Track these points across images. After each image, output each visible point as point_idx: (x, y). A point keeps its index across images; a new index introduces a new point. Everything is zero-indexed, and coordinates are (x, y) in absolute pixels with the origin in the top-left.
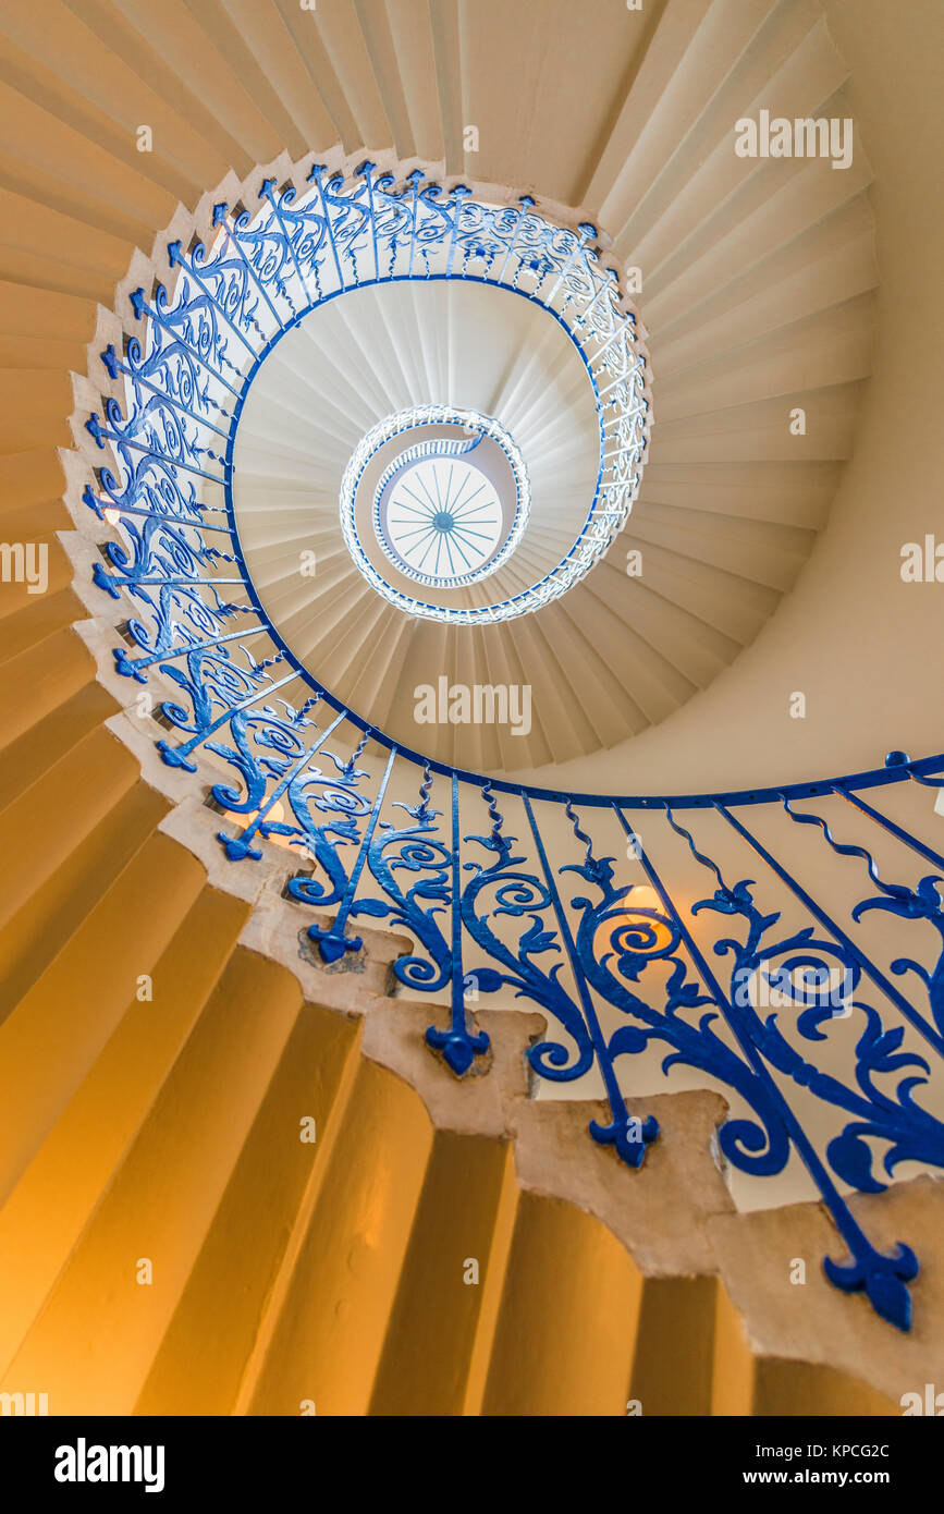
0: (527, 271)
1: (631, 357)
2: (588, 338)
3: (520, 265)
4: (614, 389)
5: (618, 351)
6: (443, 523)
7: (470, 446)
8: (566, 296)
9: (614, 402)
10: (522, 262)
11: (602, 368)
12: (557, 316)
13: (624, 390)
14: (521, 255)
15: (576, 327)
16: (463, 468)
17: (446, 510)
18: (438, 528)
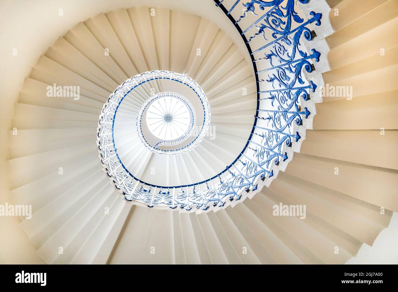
0: (148, 190)
1: (107, 164)
2: (123, 171)
3: (150, 191)
4: (111, 155)
5: (112, 166)
6: (168, 118)
7: (159, 144)
8: (132, 183)
9: (111, 151)
10: (149, 192)
11: (117, 162)
12: (135, 178)
13: (108, 154)
14: (149, 193)
15: (128, 174)
16: (162, 137)
17: (167, 123)
18: (170, 116)
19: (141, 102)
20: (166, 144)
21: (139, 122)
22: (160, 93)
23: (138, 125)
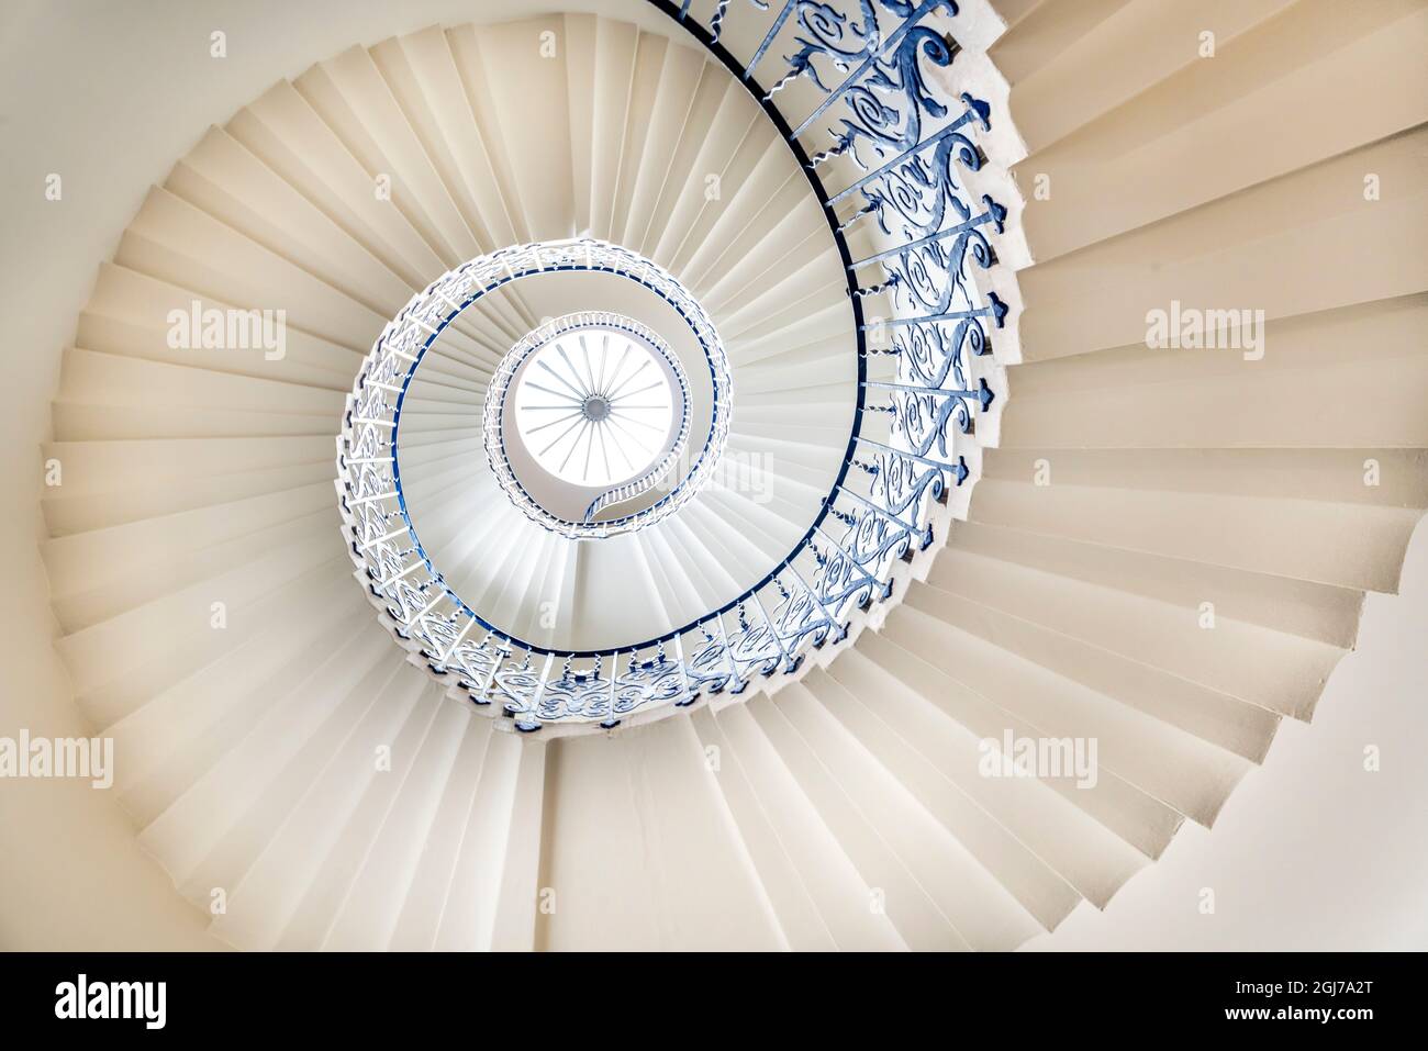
0: (588, 672)
1: (420, 635)
2: (486, 640)
3: (597, 674)
4: (428, 602)
5: (439, 637)
6: (596, 408)
7: (595, 507)
8: (531, 669)
9: (422, 589)
10: (596, 678)
11: (454, 618)
12: (535, 650)
13: (413, 601)
14: (599, 682)
15: (507, 646)
16: (596, 480)
17: (599, 424)
18: (600, 398)
19: (480, 387)
20: (619, 498)
21: (498, 457)
22: (532, 332)
23: (500, 465)
